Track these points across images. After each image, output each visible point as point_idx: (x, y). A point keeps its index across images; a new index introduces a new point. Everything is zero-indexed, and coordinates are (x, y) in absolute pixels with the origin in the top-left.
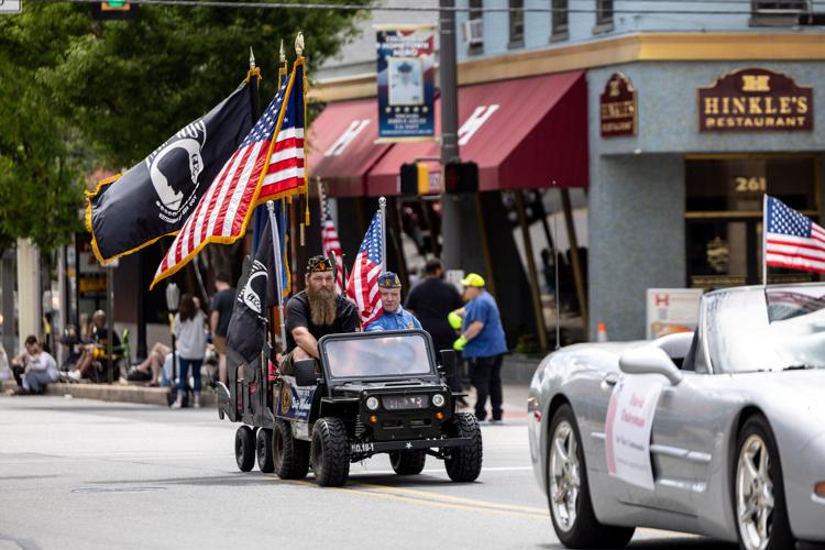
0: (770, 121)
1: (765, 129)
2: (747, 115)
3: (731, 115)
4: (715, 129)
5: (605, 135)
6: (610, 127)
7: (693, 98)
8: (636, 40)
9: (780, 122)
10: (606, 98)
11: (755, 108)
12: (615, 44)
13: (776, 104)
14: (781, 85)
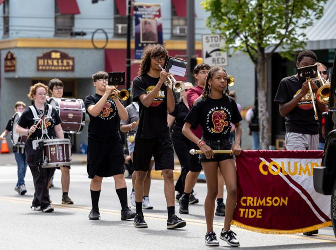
0: (60, 68)
1: (58, 70)
2: (53, 65)
3: (47, 65)
4: (42, 70)
5: (6, 71)
6: (8, 69)
7: (35, 60)
8: (16, 40)
9: (64, 68)
10: (6, 59)
11: (55, 63)
12: (10, 41)
13: (62, 62)
14: (64, 56)
